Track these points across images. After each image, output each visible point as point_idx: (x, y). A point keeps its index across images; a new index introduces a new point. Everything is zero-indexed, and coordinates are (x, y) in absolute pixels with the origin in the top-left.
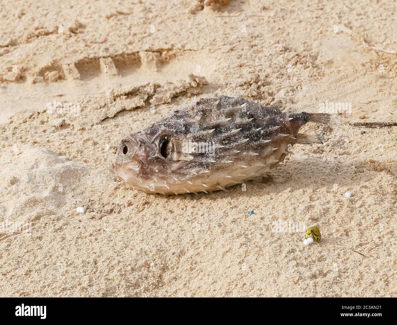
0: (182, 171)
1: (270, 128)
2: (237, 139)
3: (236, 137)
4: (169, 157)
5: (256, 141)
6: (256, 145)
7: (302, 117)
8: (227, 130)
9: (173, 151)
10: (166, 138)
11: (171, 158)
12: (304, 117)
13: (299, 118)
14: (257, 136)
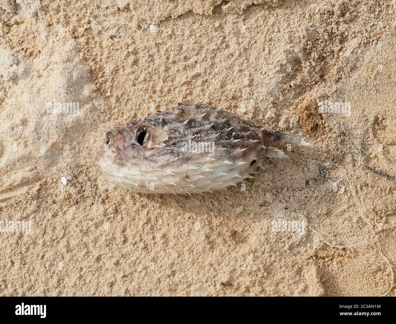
0: (154, 158)
1: (243, 133)
2: (208, 134)
3: (209, 132)
4: (144, 145)
5: (227, 139)
6: (226, 143)
7: (275, 134)
8: (201, 126)
9: (148, 140)
10: (144, 129)
11: (146, 146)
12: (278, 134)
13: (272, 134)
14: (229, 136)
